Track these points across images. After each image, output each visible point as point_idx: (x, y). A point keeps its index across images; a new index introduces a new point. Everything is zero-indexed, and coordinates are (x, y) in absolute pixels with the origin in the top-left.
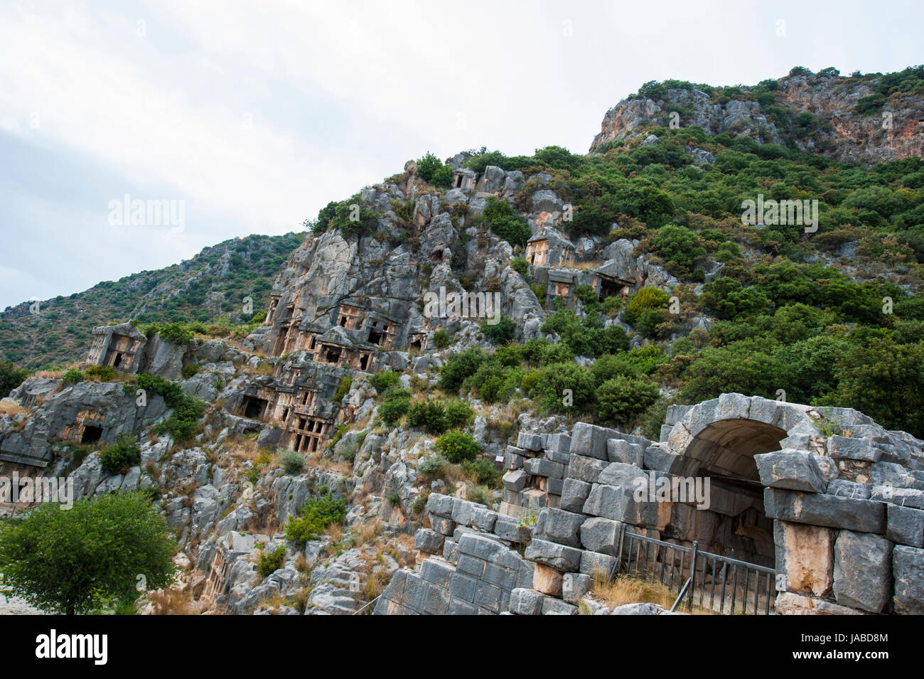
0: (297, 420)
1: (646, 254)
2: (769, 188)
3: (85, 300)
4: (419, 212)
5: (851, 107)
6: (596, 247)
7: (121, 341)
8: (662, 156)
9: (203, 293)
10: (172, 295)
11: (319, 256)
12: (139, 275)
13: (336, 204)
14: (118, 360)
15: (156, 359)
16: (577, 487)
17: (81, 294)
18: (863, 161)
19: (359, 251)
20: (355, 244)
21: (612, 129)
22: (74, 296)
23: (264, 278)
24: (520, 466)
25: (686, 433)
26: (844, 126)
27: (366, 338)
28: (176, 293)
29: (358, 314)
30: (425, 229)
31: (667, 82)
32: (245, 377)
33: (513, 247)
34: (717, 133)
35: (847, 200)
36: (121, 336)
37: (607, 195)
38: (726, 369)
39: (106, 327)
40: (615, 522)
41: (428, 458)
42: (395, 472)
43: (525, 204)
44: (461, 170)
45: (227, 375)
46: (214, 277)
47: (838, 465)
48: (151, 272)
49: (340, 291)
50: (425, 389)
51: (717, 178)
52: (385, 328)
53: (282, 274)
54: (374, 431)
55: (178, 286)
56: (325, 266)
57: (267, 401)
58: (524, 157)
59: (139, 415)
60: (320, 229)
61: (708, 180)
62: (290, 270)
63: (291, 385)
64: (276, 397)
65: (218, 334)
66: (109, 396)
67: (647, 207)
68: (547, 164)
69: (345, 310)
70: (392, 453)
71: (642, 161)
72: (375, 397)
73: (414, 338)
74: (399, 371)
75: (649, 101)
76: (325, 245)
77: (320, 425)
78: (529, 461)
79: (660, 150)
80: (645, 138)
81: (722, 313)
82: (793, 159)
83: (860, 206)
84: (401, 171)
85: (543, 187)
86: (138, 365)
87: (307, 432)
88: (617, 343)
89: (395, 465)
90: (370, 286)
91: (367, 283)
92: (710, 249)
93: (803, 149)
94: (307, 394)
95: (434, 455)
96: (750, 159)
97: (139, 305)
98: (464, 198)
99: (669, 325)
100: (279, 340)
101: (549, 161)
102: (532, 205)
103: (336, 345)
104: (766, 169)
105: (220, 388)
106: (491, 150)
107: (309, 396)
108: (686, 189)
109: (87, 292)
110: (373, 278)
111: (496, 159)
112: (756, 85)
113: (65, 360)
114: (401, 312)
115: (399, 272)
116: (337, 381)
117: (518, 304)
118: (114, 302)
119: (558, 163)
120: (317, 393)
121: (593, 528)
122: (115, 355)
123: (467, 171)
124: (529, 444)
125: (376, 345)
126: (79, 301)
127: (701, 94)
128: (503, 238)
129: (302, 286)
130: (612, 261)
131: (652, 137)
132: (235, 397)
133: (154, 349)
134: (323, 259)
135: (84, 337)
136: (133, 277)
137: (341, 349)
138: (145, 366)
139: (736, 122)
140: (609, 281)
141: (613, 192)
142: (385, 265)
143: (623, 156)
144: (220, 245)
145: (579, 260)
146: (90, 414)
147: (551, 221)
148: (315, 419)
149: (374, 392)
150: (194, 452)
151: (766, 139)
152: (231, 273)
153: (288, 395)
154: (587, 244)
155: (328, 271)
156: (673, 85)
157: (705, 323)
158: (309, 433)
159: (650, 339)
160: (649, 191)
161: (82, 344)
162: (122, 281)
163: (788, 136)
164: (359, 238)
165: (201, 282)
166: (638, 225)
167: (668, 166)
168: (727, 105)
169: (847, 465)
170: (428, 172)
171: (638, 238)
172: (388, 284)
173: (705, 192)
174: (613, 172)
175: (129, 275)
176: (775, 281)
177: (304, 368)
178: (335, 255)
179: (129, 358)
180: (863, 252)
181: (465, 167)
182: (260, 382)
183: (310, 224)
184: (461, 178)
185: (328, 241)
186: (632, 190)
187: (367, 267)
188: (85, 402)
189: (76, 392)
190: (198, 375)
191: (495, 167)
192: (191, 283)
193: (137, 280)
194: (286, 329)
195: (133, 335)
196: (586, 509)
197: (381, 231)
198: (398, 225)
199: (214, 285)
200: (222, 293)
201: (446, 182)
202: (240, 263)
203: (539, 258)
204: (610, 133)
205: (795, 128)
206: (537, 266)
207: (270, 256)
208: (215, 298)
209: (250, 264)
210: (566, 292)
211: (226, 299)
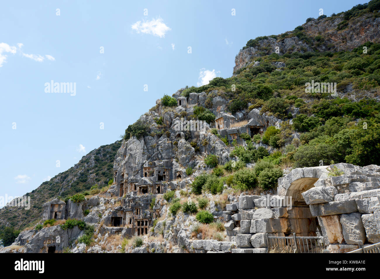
0: (136, 222)
1: (265, 112)
2: (311, 71)
3: (38, 192)
4: (166, 120)
5: (336, 28)
6: (244, 115)
7: (55, 207)
8: (263, 69)
9: (86, 176)
10: (74, 180)
11: (129, 149)
12: (58, 175)
13: (131, 126)
14: (56, 215)
15: (71, 211)
16: (246, 223)
17: (36, 190)
18: (348, 49)
19: (145, 143)
20: (143, 141)
21: (239, 63)
22: (33, 192)
23: (111, 163)
24: (230, 219)
25: (284, 189)
26: (335, 37)
27: (157, 179)
28: (75, 179)
29: (151, 170)
30: (170, 126)
31: (257, 39)
32: (110, 209)
33: (209, 124)
34: (283, 53)
35: (344, 67)
36: (55, 205)
37: (243, 92)
38: (307, 154)
39: (48, 202)
40: (263, 234)
41: (194, 225)
42: (181, 235)
43: (210, 105)
44: (180, 98)
45: (102, 210)
46: (89, 168)
47: (337, 188)
48: (63, 173)
49: (141, 162)
50: (186, 195)
51: (288, 72)
52: (164, 173)
53: (116, 161)
54: (169, 219)
55: (75, 176)
57: (122, 217)
58: (204, 86)
59: (69, 237)
60: (127, 137)
61: (285, 74)
62: (119, 158)
63: (130, 208)
64: (125, 214)
65: (95, 193)
66: (55, 232)
67: (261, 92)
68: (214, 86)
69: (145, 170)
70: (178, 227)
71: (255, 74)
72: (166, 204)
73: (178, 174)
74: (174, 190)
75: (252, 48)
76: (130, 144)
77: (146, 222)
78: (233, 216)
79: (262, 67)
80: (254, 63)
81: (304, 129)
82: (318, 56)
83: (350, 69)
84: (155, 105)
85: (216, 96)
86: (64, 215)
87: (141, 226)
88: (263, 154)
89: (180, 232)
90: (154, 157)
91: (152, 155)
92: (291, 104)
93: (321, 50)
94: (137, 210)
95: (196, 223)
96: (300, 60)
97: (61, 188)
98: (184, 109)
99: (282, 140)
100: (121, 189)
101: (216, 85)
102: (213, 104)
103: (145, 186)
104: (307, 63)
105: (100, 216)
106: (190, 86)
107: (139, 210)
108: (276, 80)
109: (38, 188)
110: (154, 153)
111: (194, 90)
112: (294, 30)
113: (35, 220)
114: (169, 164)
115: (164, 147)
116: (149, 201)
117: (217, 148)
118: (50, 190)
119: (220, 84)
120: (142, 208)
121: (255, 239)
122: (54, 213)
123: (182, 98)
124: (231, 208)
125: (162, 181)
126: (36, 193)
127: (272, 40)
129: (125, 164)
130: (252, 120)
131: (257, 63)
132: (108, 219)
133: (70, 207)
134: (131, 150)
135: (41, 208)
136: (56, 177)
137: (147, 187)
138: (67, 215)
139: (290, 47)
140: (253, 128)
141: (245, 90)
142: (158, 146)
143: (247, 73)
144: (89, 154)
145: (238, 121)
146: (49, 241)
147: (223, 109)
148: (144, 220)
149: (166, 202)
150: (96, 247)
151: (305, 51)
152: (96, 165)
153: (130, 212)
154: (240, 115)
155: (134, 155)
156: (260, 39)
157: (297, 135)
158: (143, 227)
159: (276, 148)
160: (260, 86)
161: (41, 211)
162: (52, 180)
163: (313, 47)
164: (144, 137)
165: (84, 172)
166: (259, 101)
167: (266, 72)
168: (284, 41)
169: (340, 187)
170: (166, 103)
171: (260, 107)
172: (161, 154)
173: (284, 80)
174: (244, 81)
175: (54, 177)
176: (321, 110)
177: (134, 199)
178: (135, 147)
179: (60, 213)
180: (356, 88)
181: (181, 96)
182: (116, 210)
183: (123, 137)
184: (180, 101)
185: (131, 142)
186: (253, 87)
187: (150, 149)
188: (46, 237)
189: (41, 234)
190: (90, 213)
191: (193, 93)
192: (80, 173)
193: (58, 178)
194: (123, 184)
195: (59, 203)
196: (251, 231)
197: (152, 132)
198: (159, 128)
199: (90, 172)
200: (94, 174)
201: (174, 104)
202: (99, 160)
203: (221, 126)
204: (239, 65)
205: (316, 42)
206: (221, 130)
207: (111, 153)
208: (92, 177)
209: (103, 159)
210: (236, 137)
211: (96, 176)
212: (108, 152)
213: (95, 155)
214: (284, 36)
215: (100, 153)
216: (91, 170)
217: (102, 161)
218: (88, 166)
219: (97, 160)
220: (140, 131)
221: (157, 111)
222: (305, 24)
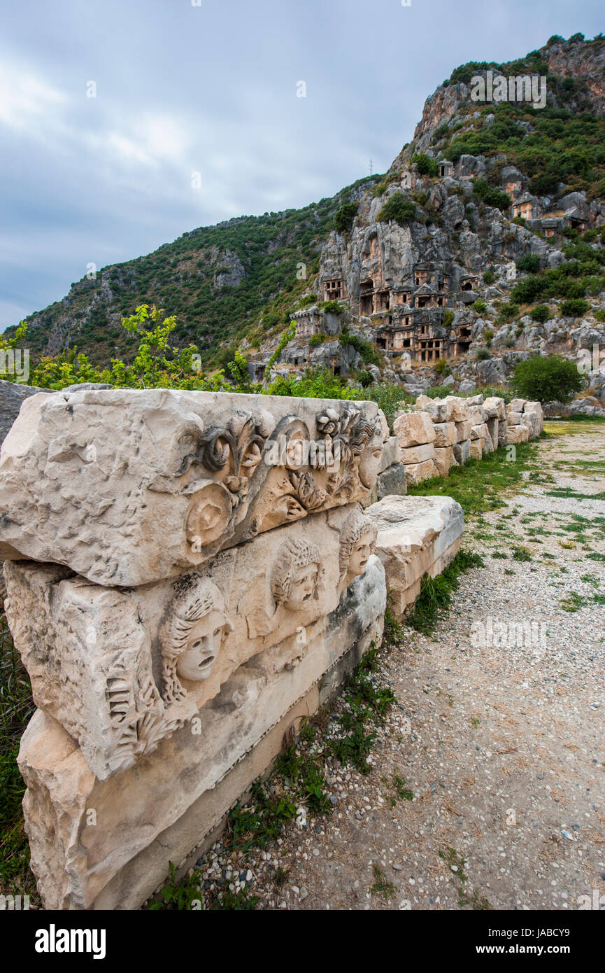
0: (420, 344)
9: (104, 316)
11: (388, 241)
12: (33, 316)
15: (330, 326)
19: (412, 233)
20: (409, 229)
21: (433, 114)
26: (597, 85)
29: (425, 275)
33: (502, 211)
43: (497, 180)
49: (412, 262)
52: (444, 281)
56: (396, 247)
63: (406, 325)
64: (392, 336)
69: (418, 274)
73: (465, 283)
75: (460, 85)
76: (387, 234)
77: (437, 343)
85: (509, 165)
90: (427, 255)
91: (424, 253)
93: (570, 111)
94: (424, 327)
98: (456, 182)
100: (361, 305)
102: (502, 180)
107: (426, 328)
110: (426, 250)
114: (448, 268)
115: (440, 242)
117: (535, 245)
120: (432, 325)
123: (445, 162)
128: (493, 206)
130: (574, 209)
131: (491, 116)
134: (392, 243)
137: (430, 298)
140: (574, 222)
142: (431, 239)
147: (517, 189)
148: (433, 340)
152: (117, 297)
153: (405, 332)
154: (546, 201)
155: (398, 250)
158: (430, 350)
164: (409, 224)
172: (437, 252)
177: (418, 313)
178: (399, 238)
179: (319, 328)
184: (443, 168)
187: (420, 243)
188: (332, 354)
191: (468, 155)
194: (368, 297)
195: (319, 313)
197: (417, 216)
198: (424, 210)
201: (436, 173)
202: (118, 289)
203: (525, 215)
204: (432, 118)
205: (563, 92)
207: (137, 278)
209: (126, 287)
210: (553, 234)
213: (110, 280)
215: (117, 278)
216: (108, 306)
217: (125, 291)
218: (102, 300)
219: (115, 289)
220: (407, 212)
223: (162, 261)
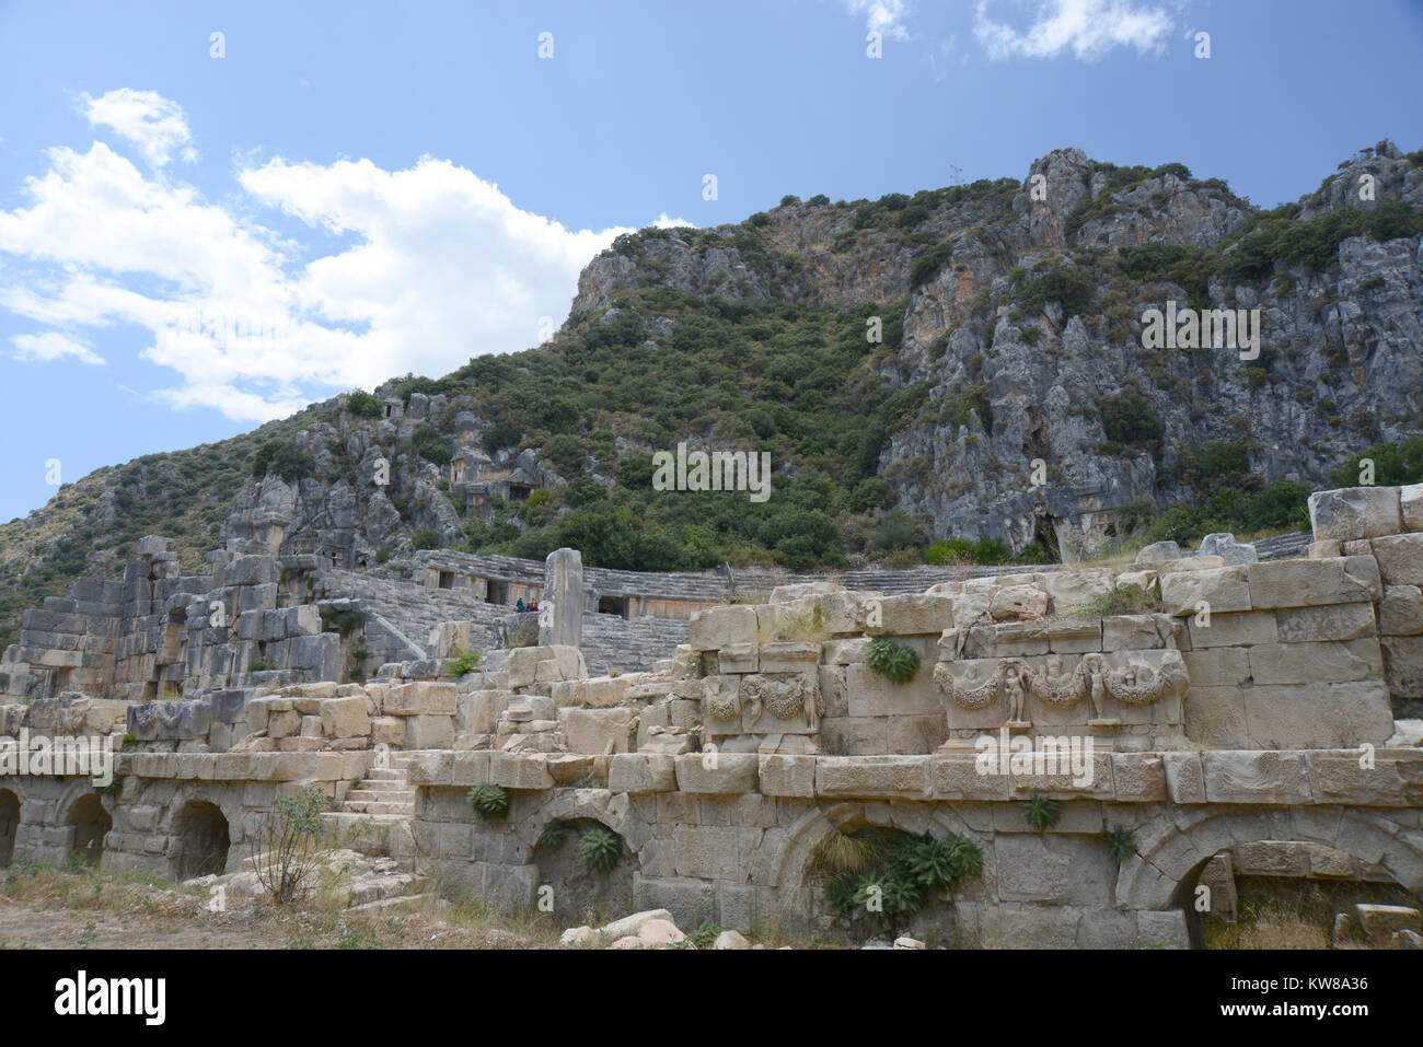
1: (543, 460)
4: (351, 447)
5: (833, 244)
6: (511, 456)
8: (616, 336)
9: (81, 555)
10: (32, 566)
19: (300, 492)
20: (296, 486)
21: (588, 291)
26: (825, 266)
28: (38, 562)
30: (359, 462)
31: (643, 232)
33: (439, 468)
43: (449, 426)
44: (389, 399)
46: (93, 530)
71: (595, 345)
73: (360, 559)
75: (622, 257)
76: (269, 492)
79: (614, 329)
80: (604, 313)
85: (464, 409)
90: (315, 521)
91: (312, 519)
93: (789, 295)
98: (393, 428)
102: (455, 426)
106: (417, 375)
110: (317, 514)
111: (424, 385)
112: (744, 222)
114: (346, 539)
115: (340, 505)
117: (439, 517)
123: (395, 400)
128: (431, 460)
130: (519, 470)
131: (610, 312)
139: (715, 274)
140: (517, 487)
141: (526, 405)
142: (327, 500)
143: (574, 342)
145: (494, 470)
147: (471, 440)
151: (746, 292)
152: (121, 519)
154: (503, 456)
156: (648, 235)
163: (772, 281)
164: (299, 479)
165: (74, 540)
166: (542, 434)
167: (621, 346)
168: (707, 254)
170: (357, 407)
171: (540, 446)
172: (331, 517)
178: (279, 498)
181: (393, 396)
184: (389, 408)
185: (270, 487)
186: (541, 402)
187: (309, 505)
191: (420, 393)
192: (58, 544)
197: (318, 470)
198: (334, 462)
199: (96, 541)
200: (112, 552)
201: (375, 413)
202: (131, 503)
203: (460, 475)
204: (586, 296)
205: (781, 270)
206: (458, 483)
207: (177, 486)
208: (103, 559)
209: (147, 501)
210: (481, 501)
211: (120, 558)
212: (165, 481)
213: (119, 486)
214: (709, 239)
215: (136, 482)
216: (98, 534)
217: (143, 508)
218: (90, 523)
219: (123, 503)
220: (291, 467)
221: (335, 422)
222: (777, 210)
223: (238, 456)
